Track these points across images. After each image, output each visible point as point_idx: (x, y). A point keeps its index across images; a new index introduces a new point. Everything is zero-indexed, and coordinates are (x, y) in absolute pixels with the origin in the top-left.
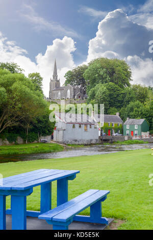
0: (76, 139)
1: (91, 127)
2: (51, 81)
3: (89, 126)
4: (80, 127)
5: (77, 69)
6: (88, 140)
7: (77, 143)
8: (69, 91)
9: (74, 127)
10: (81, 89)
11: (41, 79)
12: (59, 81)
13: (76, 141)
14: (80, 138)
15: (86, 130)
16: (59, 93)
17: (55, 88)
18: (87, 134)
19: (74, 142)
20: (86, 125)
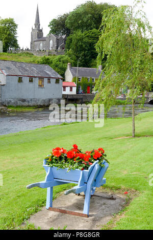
0: (24, 98)
1: (49, 82)
2: (33, 30)
3: (46, 80)
4: (31, 81)
5: (63, 18)
6: (44, 101)
7: (26, 104)
8: (51, 42)
9: (20, 80)
10: (65, 40)
11: (16, 26)
12: (41, 31)
13: (24, 101)
14: (31, 97)
15: (41, 86)
16: (41, 45)
17: (36, 39)
18: (42, 91)
19: (20, 103)
20: (41, 78)
